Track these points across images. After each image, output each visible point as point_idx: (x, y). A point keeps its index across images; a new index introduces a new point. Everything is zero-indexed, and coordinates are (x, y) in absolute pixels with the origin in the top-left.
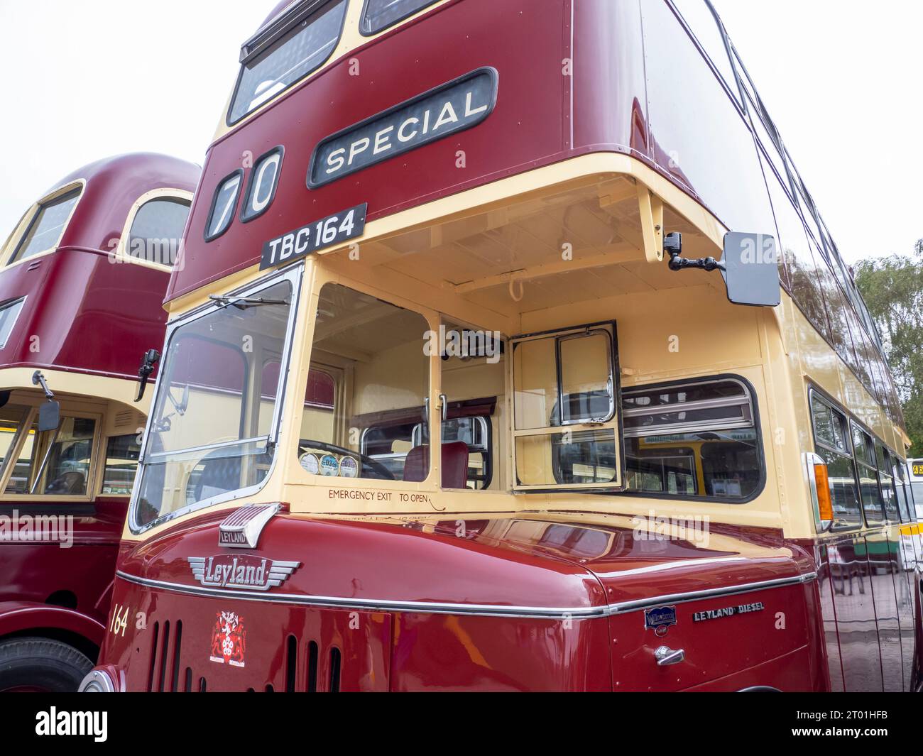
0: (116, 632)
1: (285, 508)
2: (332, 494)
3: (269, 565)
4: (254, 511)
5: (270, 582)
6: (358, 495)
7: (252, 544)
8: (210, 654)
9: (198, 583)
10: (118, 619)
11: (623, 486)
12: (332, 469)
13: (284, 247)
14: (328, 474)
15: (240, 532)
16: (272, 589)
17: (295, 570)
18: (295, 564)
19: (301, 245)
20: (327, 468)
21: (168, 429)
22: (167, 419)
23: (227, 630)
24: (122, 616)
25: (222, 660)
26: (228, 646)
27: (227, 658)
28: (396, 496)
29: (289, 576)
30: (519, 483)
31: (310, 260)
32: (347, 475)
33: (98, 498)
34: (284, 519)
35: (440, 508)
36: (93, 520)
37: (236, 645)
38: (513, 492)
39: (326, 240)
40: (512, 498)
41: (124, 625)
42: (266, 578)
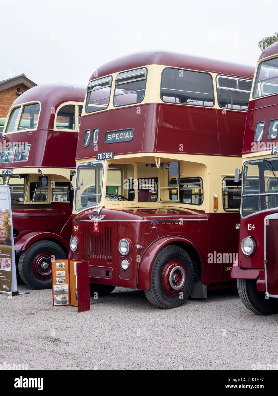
0: (75, 230)
1: (104, 207)
2: (112, 204)
3: (101, 216)
4: (99, 208)
5: (102, 219)
6: (118, 204)
7: (99, 213)
8: (93, 230)
9: (90, 220)
10: (76, 228)
11: (179, 201)
12: (112, 200)
13: (101, 156)
14: (112, 201)
15: (97, 211)
16: (102, 220)
17: (105, 217)
18: (105, 216)
19: (104, 157)
20: (111, 200)
21: (79, 189)
22: (79, 187)
23: (96, 226)
24: (76, 227)
25: (95, 231)
26: (96, 229)
27: (96, 231)
28: (126, 204)
29: (104, 218)
30: (161, 200)
31: (105, 160)
32: (116, 201)
33: (51, 202)
34: (103, 210)
35: (138, 206)
36: (50, 209)
37: (97, 228)
38: (160, 202)
39: (108, 158)
40: (160, 203)
41: (77, 229)
42: (101, 218)
